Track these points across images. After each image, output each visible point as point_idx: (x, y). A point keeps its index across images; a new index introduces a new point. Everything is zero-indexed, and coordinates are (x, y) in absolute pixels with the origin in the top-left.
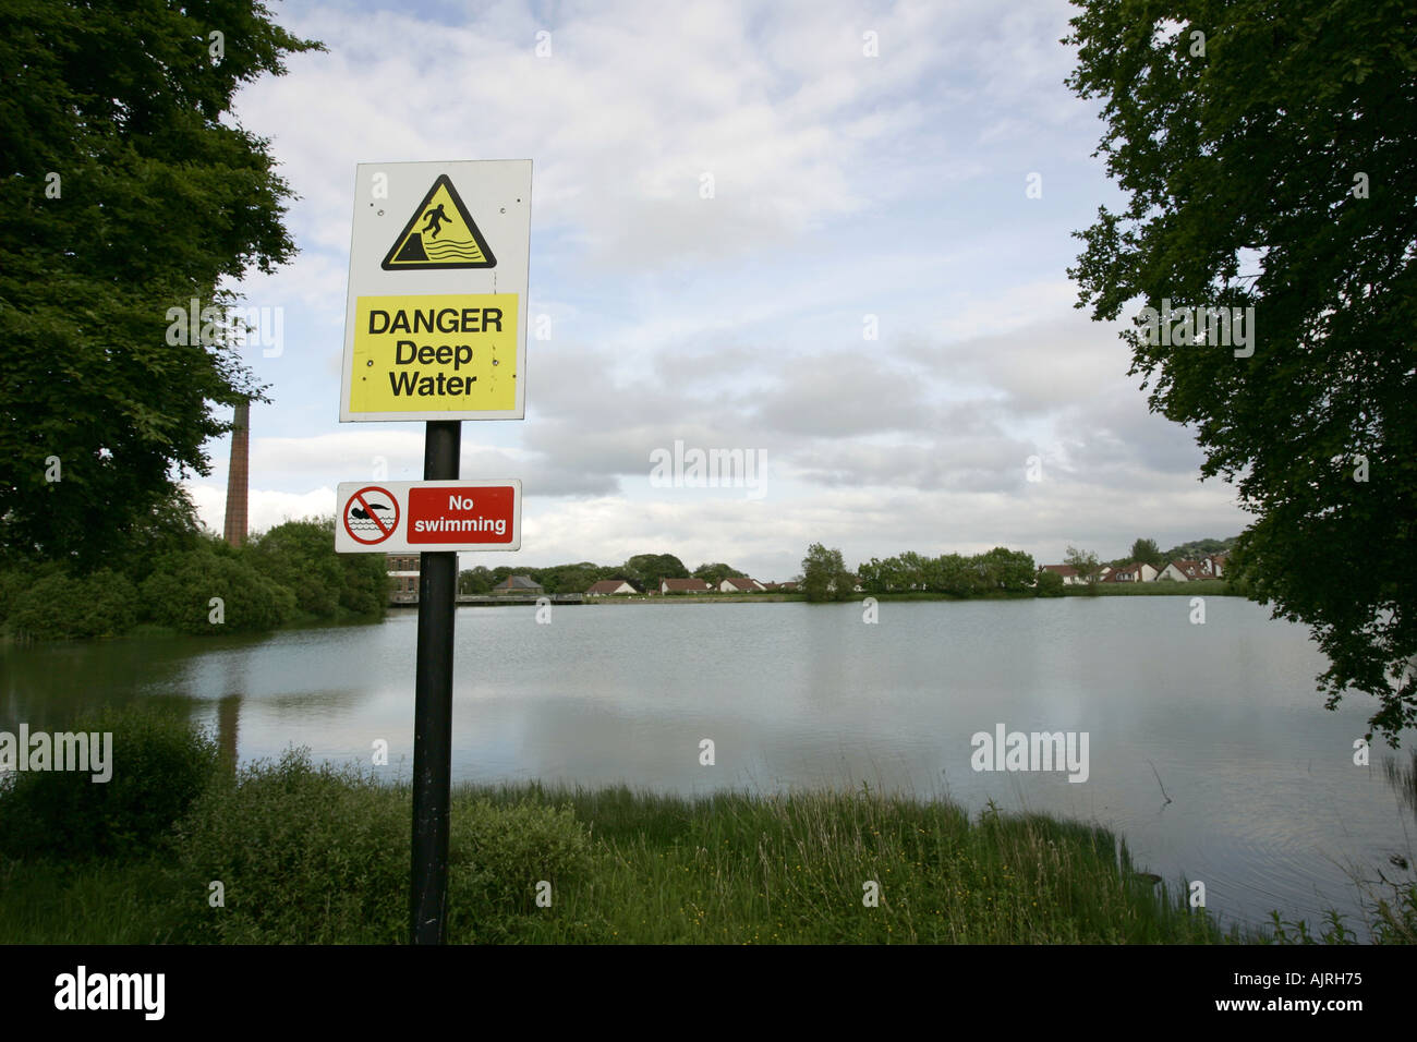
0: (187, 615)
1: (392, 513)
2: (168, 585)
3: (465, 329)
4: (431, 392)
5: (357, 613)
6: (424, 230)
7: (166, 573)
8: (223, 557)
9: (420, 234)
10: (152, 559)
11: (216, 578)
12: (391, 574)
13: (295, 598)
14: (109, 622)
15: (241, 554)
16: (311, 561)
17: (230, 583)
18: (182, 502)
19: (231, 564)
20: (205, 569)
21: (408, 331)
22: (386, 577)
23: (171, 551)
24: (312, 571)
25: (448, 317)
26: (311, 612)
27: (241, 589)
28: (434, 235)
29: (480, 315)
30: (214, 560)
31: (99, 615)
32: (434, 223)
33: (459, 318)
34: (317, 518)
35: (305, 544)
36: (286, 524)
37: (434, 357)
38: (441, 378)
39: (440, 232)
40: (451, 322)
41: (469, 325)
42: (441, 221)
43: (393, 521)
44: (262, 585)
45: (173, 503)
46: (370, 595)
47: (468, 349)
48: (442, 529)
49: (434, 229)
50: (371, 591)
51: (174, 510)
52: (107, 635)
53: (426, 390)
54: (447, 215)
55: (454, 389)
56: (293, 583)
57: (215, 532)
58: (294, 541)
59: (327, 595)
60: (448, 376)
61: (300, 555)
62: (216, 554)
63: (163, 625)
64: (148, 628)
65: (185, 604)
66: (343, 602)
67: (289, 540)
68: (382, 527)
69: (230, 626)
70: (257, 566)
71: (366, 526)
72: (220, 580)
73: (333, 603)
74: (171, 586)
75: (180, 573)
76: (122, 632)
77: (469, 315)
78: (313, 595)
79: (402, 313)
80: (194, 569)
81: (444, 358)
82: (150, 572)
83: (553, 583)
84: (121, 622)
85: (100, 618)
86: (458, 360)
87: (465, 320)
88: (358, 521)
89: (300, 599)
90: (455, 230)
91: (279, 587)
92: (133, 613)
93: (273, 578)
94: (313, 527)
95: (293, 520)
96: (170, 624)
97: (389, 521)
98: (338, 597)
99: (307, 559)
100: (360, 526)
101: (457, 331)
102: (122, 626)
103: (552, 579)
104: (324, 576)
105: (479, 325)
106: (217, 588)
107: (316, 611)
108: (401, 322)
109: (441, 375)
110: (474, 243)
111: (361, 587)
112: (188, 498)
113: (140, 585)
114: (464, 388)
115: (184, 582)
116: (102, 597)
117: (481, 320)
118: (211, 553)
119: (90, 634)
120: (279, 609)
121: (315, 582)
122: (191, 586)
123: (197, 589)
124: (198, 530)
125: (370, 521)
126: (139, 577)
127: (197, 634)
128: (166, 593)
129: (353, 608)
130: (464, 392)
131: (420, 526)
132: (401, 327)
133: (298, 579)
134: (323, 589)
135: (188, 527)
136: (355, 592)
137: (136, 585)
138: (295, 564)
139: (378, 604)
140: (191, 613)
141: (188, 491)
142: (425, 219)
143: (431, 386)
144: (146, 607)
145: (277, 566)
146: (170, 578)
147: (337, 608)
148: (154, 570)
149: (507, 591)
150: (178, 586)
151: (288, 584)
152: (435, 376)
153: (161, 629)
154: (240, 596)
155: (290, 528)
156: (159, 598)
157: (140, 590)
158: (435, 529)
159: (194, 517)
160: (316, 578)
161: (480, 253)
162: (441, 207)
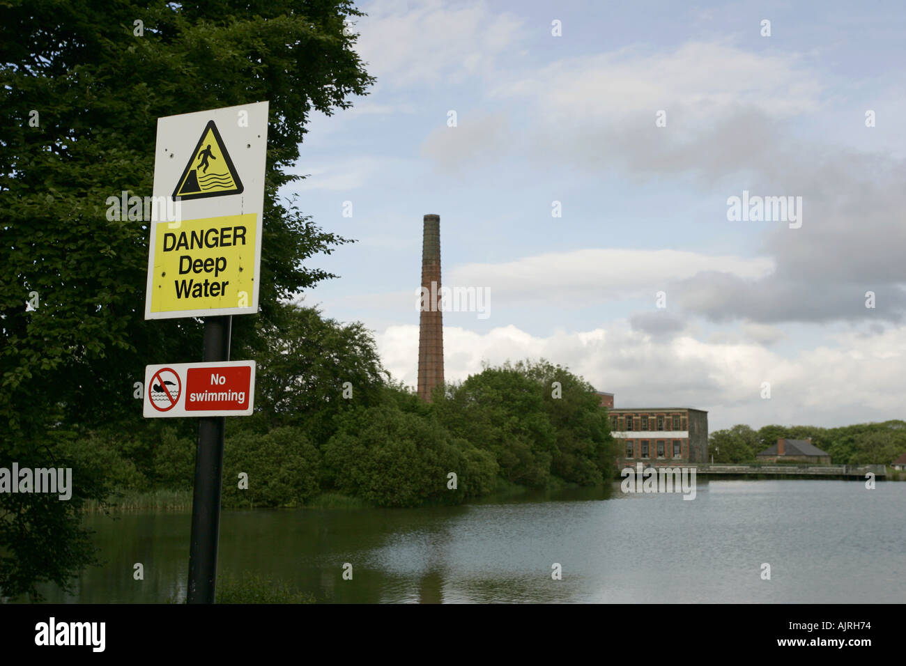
0: (373, 482)
1: (176, 388)
2: (351, 446)
3: (222, 245)
4: (200, 295)
5: (574, 485)
6: (198, 167)
7: (349, 433)
8: (410, 414)
9: (195, 171)
10: (334, 417)
11: (402, 440)
12: (616, 435)
13: (495, 464)
14: (291, 490)
15: (431, 410)
16: (515, 419)
17: (418, 445)
18: (363, 348)
19: (419, 422)
20: (391, 428)
21: (187, 248)
22: (610, 439)
23: (354, 408)
24: (515, 431)
25: (212, 235)
26: (517, 483)
27: (432, 454)
28: (204, 171)
29: (231, 233)
30: (400, 417)
31: (282, 481)
32: (205, 161)
33: (219, 236)
34: (521, 364)
35: (506, 397)
36: (484, 373)
37: (202, 268)
38: (206, 283)
39: (208, 168)
40: (214, 239)
41: (226, 241)
42: (209, 159)
43: (177, 394)
44: (454, 448)
45: (355, 351)
46: (589, 462)
47: (223, 259)
48: (206, 400)
49: (204, 165)
50: (590, 456)
51: (355, 358)
52: (291, 505)
53: (197, 293)
54: (213, 154)
55: (215, 292)
56: (493, 446)
57: (402, 384)
58: (494, 394)
59: (535, 462)
60: (211, 282)
61: (501, 412)
62: (402, 410)
63: (348, 495)
64: (332, 497)
65: (370, 470)
66: (557, 469)
67: (488, 392)
68: (171, 398)
69: (420, 498)
70: (451, 425)
71: (162, 398)
72: (406, 442)
73: (543, 471)
74: (355, 449)
75: (364, 433)
76: (306, 501)
77: (226, 233)
78: (518, 460)
79: (183, 234)
80: (379, 429)
81: (209, 268)
82: (333, 433)
83: (847, 448)
84: (304, 490)
85: (283, 485)
86: (217, 268)
87: (223, 237)
88: (157, 394)
89: (501, 466)
90: (218, 165)
91: (476, 451)
92: (316, 480)
93: (470, 440)
94: (516, 375)
95: (492, 367)
96: (355, 494)
97: (175, 394)
98: (549, 464)
99: (510, 416)
100: (158, 398)
101: (217, 246)
102: (305, 495)
103: (846, 443)
104: (530, 437)
105: (230, 240)
106: (404, 451)
107: (524, 481)
108: (183, 242)
109: (206, 281)
110: (230, 175)
111: (577, 452)
112: (371, 344)
113: (324, 447)
114: (220, 291)
115: (367, 444)
116: (285, 460)
117: (232, 236)
118: (397, 409)
119: (274, 503)
120: (477, 478)
121: (522, 445)
122: (376, 448)
123: (382, 452)
124: (381, 381)
125: (164, 394)
126: (321, 439)
127: (384, 506)
128: (349, 456)
129: (569, 479)
130: (220, 294)
131: (193, 397)
132: (183, 245)
133: (500, 441)
134: (530, 454)
135: (371, 379)
136: (570, 458)
137: (318, 447)
138: (496, 422)
139: (600, 474)
140: (377, 481)
141: (369, 335)
142: (199, 158)
143: (200, 290)
144: (330, 473)
145: (474, 424)
146: (352, 439)
147: (548, 479)
148: (337, 429)
149: (775, 459)
150: (361, 449)
151: (488, 447)
152: (203, 282)
153: (345, 498)
154: (430, 462)
155: (489, 377)
156: (342, 461)
157: (323, 452)
158: (202, 400)
159: (377, 367)
160: (520, 439)
161: (233, 183)
162: (209, 147)
